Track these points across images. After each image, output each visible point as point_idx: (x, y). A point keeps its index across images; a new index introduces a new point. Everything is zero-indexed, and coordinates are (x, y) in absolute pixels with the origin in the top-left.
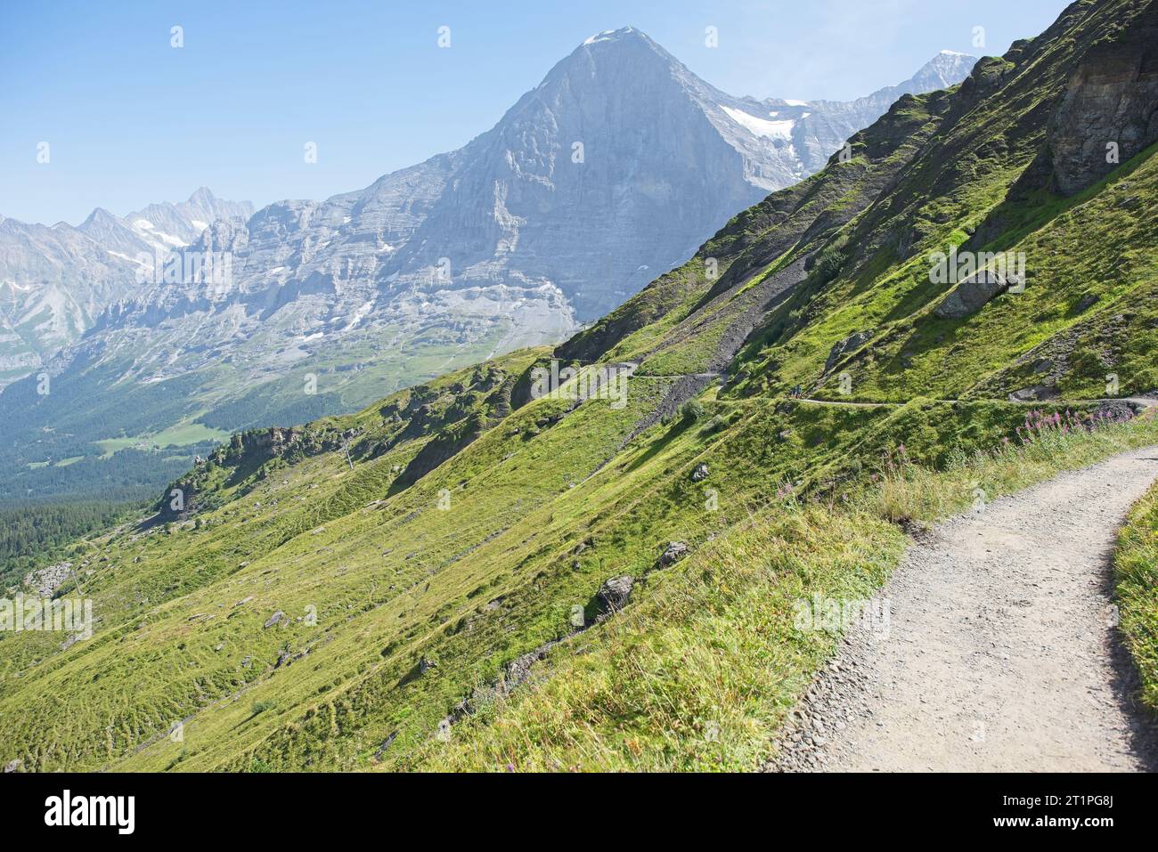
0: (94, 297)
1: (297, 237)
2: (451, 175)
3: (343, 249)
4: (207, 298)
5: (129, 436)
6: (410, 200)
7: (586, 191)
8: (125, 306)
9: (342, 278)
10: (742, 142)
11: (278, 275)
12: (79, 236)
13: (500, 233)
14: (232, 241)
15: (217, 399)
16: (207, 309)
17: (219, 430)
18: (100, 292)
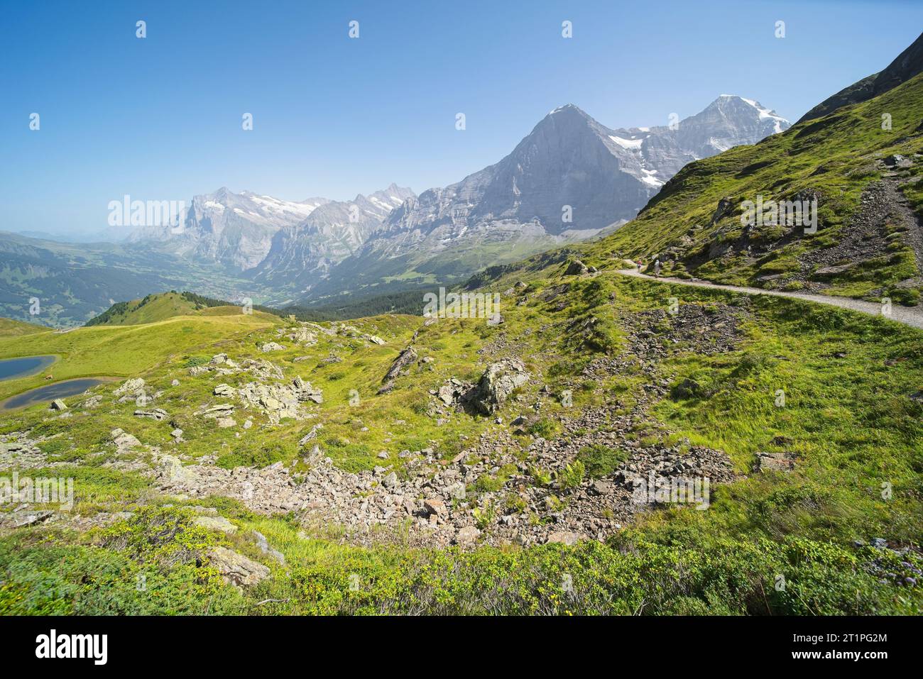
1: (437, 202)
2: (494, 174)
3: (455, 207)
4: (407, 227)
6: (479, 186)
8: (379, 231)
9: (455, 218)
10: (618, 152)
11: (431, 217)
13: (515, 197)
14: (413, 206)
16: (407, 231)
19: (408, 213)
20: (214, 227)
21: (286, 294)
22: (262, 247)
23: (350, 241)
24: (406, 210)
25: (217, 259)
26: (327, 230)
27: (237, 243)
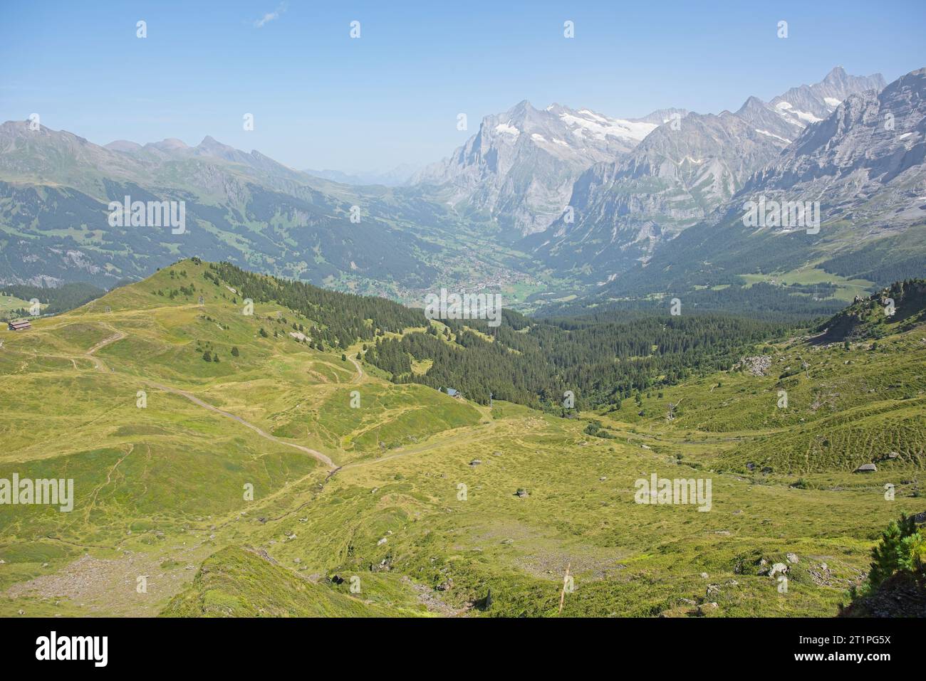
0: (743, 166)
4: (835, 164)
5: (764, 274)
8: (767, 172)
12: (736, 120)
14: (863, 113)
15: (836, 250)
16: (833, 174)
17: (837, 275)
18: (747, 162)
19: (845, 131)
20: (500, 165)
21: (571, 284)
22: (559, 198)
23: (709, 192)
24: (842, 125)
25: (494, 215)
26: (667, 171)
27: (525, 190)
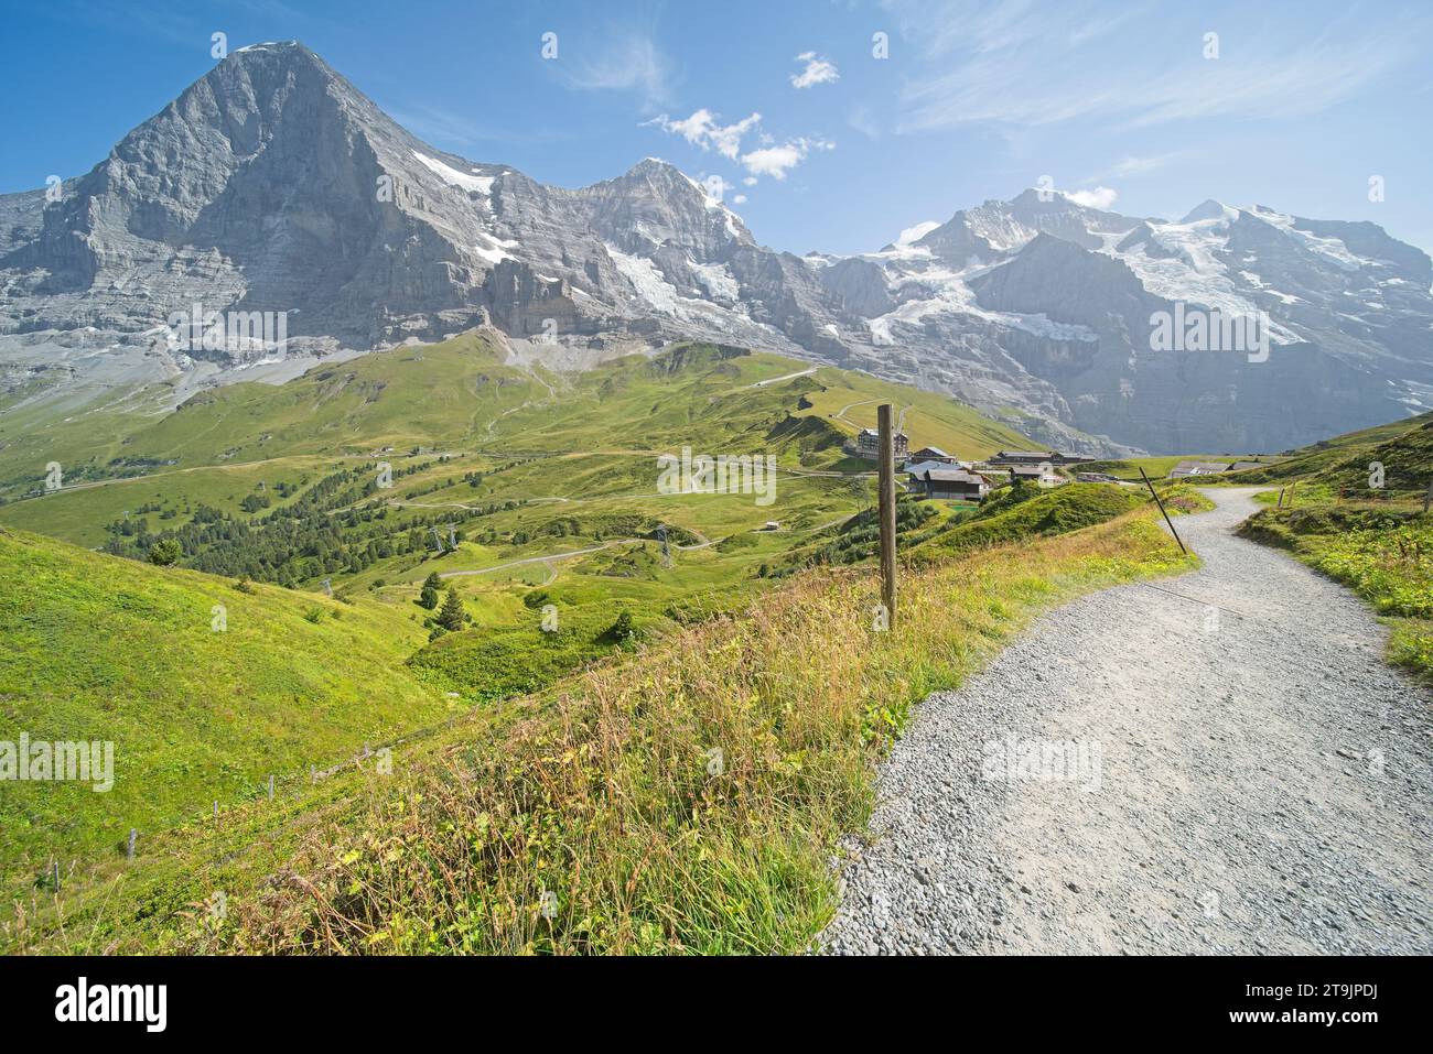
7: (231, 221)
13: (97, 264)
